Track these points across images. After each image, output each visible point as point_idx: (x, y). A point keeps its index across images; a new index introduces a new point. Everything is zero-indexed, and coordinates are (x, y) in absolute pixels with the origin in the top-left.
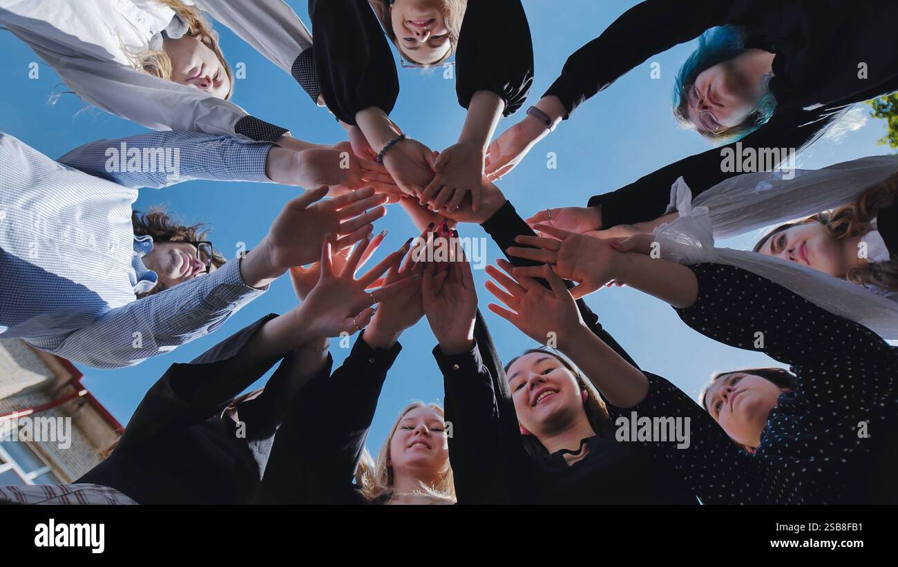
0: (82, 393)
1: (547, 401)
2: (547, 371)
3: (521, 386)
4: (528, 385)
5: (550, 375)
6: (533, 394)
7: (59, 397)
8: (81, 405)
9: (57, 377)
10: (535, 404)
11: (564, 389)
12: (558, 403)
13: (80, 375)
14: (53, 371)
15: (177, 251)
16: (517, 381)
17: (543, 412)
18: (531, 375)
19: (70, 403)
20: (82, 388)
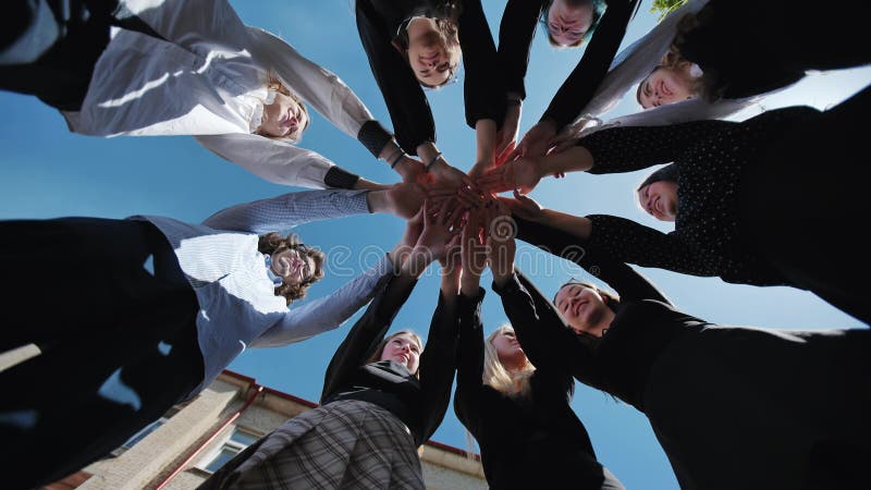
0: (261, 389)
1: (584, 310)
2: (578, 293)
3: (566, 308)
4: (570, 305)
5: (580, 296)
6: (575, 309)
7: (249, 397)
8: (264, 396)
9: (242, 388)
10: (578, 314)
11: (591, 299)
12: (590, 308)
13: (254, 380)
14: (238, 386)
15: (284, 259)
16: (563, 306)
17: (584, 317)
18: (570, 299)
19: (257, 398)
20: (259, 387)
